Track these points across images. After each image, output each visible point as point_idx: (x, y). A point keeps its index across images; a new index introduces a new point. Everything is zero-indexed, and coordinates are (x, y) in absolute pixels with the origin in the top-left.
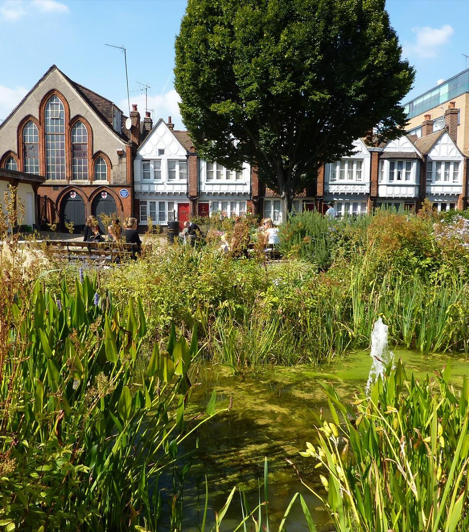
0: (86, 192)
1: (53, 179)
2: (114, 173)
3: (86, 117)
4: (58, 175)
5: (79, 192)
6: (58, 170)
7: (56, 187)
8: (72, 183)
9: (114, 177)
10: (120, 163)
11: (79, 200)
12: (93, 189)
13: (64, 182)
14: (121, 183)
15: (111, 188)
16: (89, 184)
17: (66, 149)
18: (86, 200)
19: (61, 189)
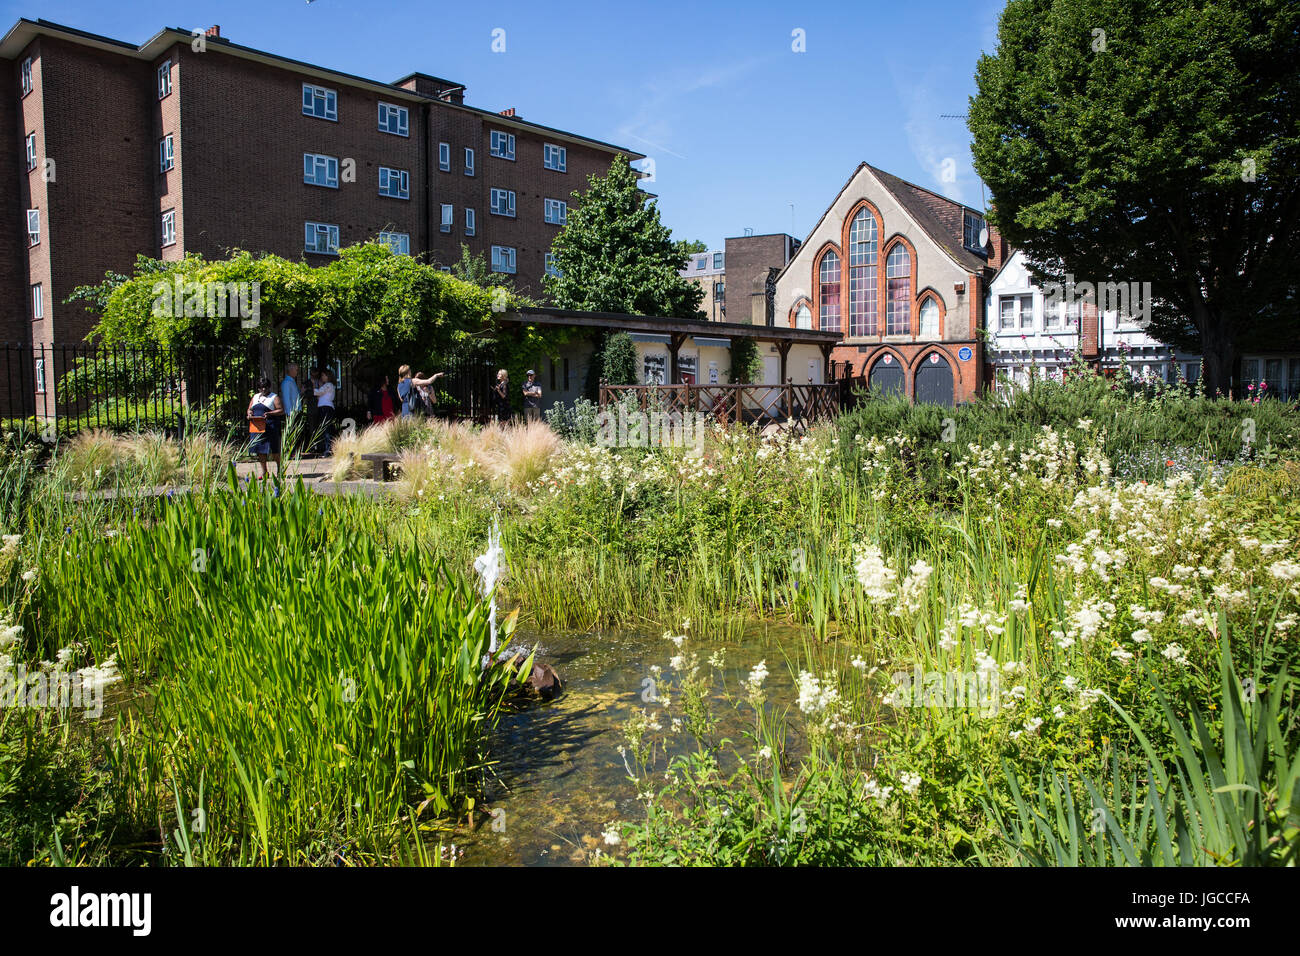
0: (906, 355)
1: (860, 335)
2: (950, 323)
3: (908, 235)
4: (867, 328)
5: (896, 355)
6: (866, 321)
7: (862, 347)
8: (886, 339)
9: (950, 329)
10: (960, 304)
11: (896, 366)
12: (917, 349)
13: (875, 339)
14: (960, 337)
15: (944, 346)
16: (911, 341)
17: (880, 289)
18: (905, 367)
19: (870, 350)
